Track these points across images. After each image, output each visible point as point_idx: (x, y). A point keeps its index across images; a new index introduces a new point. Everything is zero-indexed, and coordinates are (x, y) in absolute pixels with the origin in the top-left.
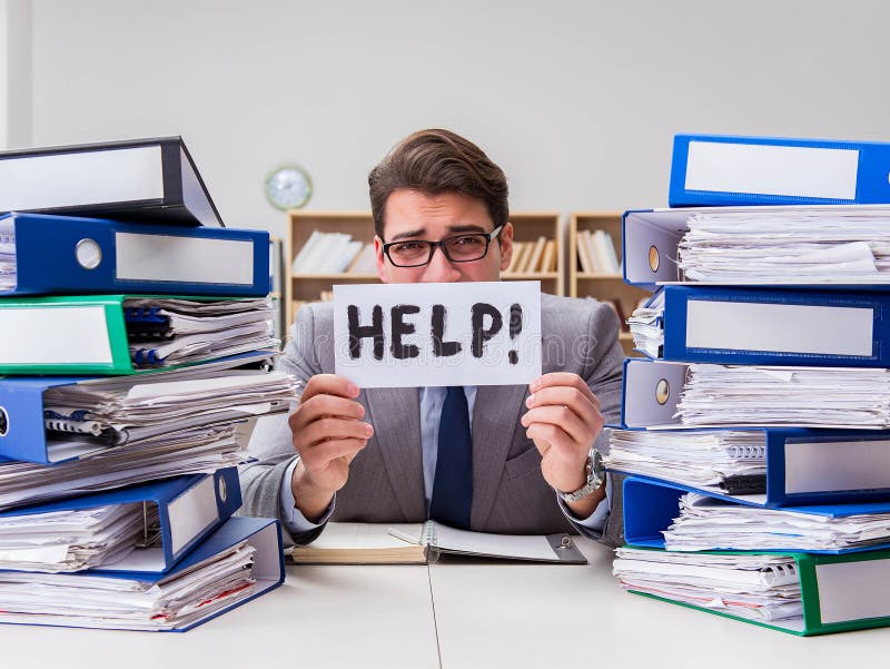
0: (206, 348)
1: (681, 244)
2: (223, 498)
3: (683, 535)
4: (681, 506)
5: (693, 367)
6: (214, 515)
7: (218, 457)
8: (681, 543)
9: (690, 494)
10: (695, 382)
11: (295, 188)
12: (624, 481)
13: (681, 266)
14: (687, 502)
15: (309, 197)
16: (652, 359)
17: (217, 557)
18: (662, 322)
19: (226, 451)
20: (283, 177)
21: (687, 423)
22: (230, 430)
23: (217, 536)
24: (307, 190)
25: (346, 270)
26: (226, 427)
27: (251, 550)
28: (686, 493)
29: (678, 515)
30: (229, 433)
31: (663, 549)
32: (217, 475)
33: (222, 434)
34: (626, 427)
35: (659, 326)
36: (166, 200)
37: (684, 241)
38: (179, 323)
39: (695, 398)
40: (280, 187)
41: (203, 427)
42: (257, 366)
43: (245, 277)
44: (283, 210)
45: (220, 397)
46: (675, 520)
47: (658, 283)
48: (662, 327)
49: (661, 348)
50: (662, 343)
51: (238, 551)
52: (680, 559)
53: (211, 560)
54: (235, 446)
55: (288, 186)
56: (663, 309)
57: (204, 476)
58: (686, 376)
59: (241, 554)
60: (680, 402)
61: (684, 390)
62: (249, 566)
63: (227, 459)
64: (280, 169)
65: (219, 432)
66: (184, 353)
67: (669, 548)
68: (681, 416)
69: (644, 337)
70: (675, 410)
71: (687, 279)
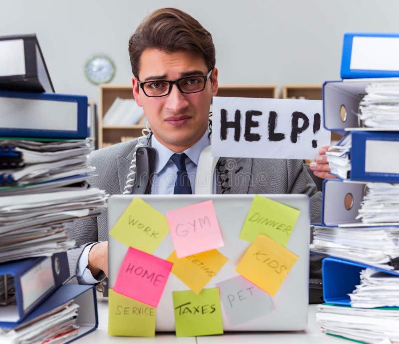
0: (46, 173)
1: (362, 103)
2: (58, 273)
3: (363, 297)
4: (361, 277)
5: (370, 185)
6: (51, 283)
7: (54, 245)
8: (361, 301)
9: (368, 270)
10: (371, 195)
11: (104, 70)
12: (323, 261)
13: (361, 117)
14: (365, 275)
15: (113, 76)
16: (342, 180)
17: (53, 311)
18: (349, 155)
19: (59, 241)
20: (97, 63)
21: (365, 222)
22: (62, 227)
23: (54, 297)
24: (112, 71)
25: (137, 123)
26: (59, 226)
27: (76, 306)
28: (365, 269)
29: (359, 283)
30: (61, 229)
31: (350, 306)
32: (54, 257)
33: (56, 230)
34: (325, 225)
35: (347, 157)
36: (26, 76)
37: (363, 101)
38: (28, 156)
39: (372, 205)
40: (95, 69)
41: (44, 225)
42: (80, 185)
43: (72, 126)
44: (97, 84)
45: (56, 206)
46: (357, 286)
47: (347, 129)
48: (349, 158)
49: (349, 172)
50: (350, 169)
51: (67, 307)
52: (361, 312)
53: (49, 313)
54: (65, 238)
55: (100, 69)
56: (350, 146)
57: (44, 258)
58: (365, 191)
59: (69, 310)
60: (360, 208)
61: (363, 200)
62: (75, 317)
63: (60, 246)
64: (94, 58)
65: (54, 228)
66: (31, 176)
67: (354, 305)
68: (361, 218)
69: (337, 165)
70: (357, 214)
71: (366, 126)
